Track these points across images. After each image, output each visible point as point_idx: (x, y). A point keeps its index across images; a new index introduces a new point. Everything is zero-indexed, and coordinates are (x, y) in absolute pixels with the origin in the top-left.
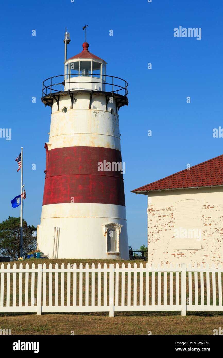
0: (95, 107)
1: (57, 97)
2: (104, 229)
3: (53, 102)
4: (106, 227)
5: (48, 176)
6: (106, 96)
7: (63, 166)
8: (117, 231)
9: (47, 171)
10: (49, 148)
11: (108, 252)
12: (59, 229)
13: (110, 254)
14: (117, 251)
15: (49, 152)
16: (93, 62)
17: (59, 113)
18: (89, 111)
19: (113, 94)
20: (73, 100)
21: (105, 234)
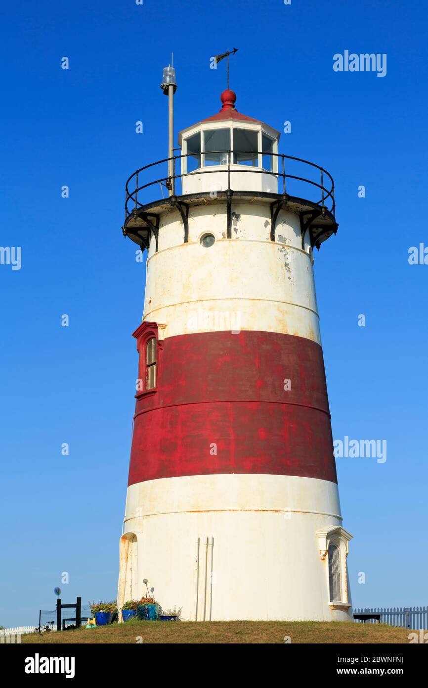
0: (282, 239)
1: (184, 208)
2: (323, 545)
3: (161, 223)
4: (327, 537)
5: (161, 405)
6: (301, 215)
7: (210, 377)
8: (342, 550)
9: (153, 392)
10: (162, 335)
11: (332, 604)
12: (210, 543)
13: (335, 607)
14: (344, 601)
15: (159, 343)
16: (263, 133)
17: (189, 247)
18: (270, 246)
19: (323, 210)
20: (231, 216)
21: (325, 555)
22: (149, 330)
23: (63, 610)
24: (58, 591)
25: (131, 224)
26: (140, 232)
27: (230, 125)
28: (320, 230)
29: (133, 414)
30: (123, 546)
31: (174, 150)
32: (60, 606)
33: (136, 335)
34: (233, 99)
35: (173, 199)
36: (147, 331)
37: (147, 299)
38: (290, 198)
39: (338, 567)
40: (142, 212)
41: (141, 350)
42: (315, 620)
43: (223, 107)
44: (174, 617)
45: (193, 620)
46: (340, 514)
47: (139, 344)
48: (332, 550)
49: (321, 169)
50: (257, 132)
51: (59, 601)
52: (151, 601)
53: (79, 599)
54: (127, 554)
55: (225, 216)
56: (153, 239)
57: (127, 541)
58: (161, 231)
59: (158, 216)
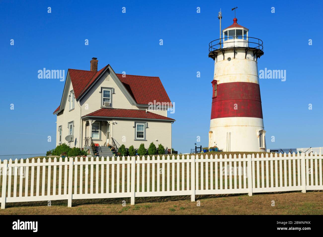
0: (248, 58)
1: (223, 51)
2: (258, 134)
3: (218, 54)
4: (259, 132)
5: (218, 100)
6: (254, 51)
7: (230, 94)
8: (263, 135)
9: (216, 97)
10: (218, 83)
11: (260, 148)
12: (230, 133)
13: (261, 149)
14: (264, 147)
15: (218, 85)
16: (244, 30)
17: (224, 61)
18: (245, 60)
19: (259, 50)
20: (235, 53)
21: (258, 136)
22: (215, 82)
23: (197, 149)
24: (196, 144)
25: (210, 54)
26: (213, 56)
27: (235, 28)
28: (259, 54)
29: (212, 102)
30: (210, 134)
31: (221, 34)
32: (196, 148)
33: (212, 83)
34: (236, 20)
35: (220, 50)
36: (214, 82)
37: (215, 74)
38: (250, 48)
39: (262, 139)
40: (213, 52)
41: (213, 87)
42: (255, 152)
43: (234, 22)
44: (221, 151)
45: (226, 151)
46: (264, 126)
47: (213, 85)
48: (260, 135)
49: (259, 39)
50: (242, 30)
51: (196, 147)
52: (216, 147)
53: (201, 146)
54: (211, 136)
55: (234, 53)
56: (216, 58)
57: (211, 133)
58: (218, 57)
59: (217, 53)
